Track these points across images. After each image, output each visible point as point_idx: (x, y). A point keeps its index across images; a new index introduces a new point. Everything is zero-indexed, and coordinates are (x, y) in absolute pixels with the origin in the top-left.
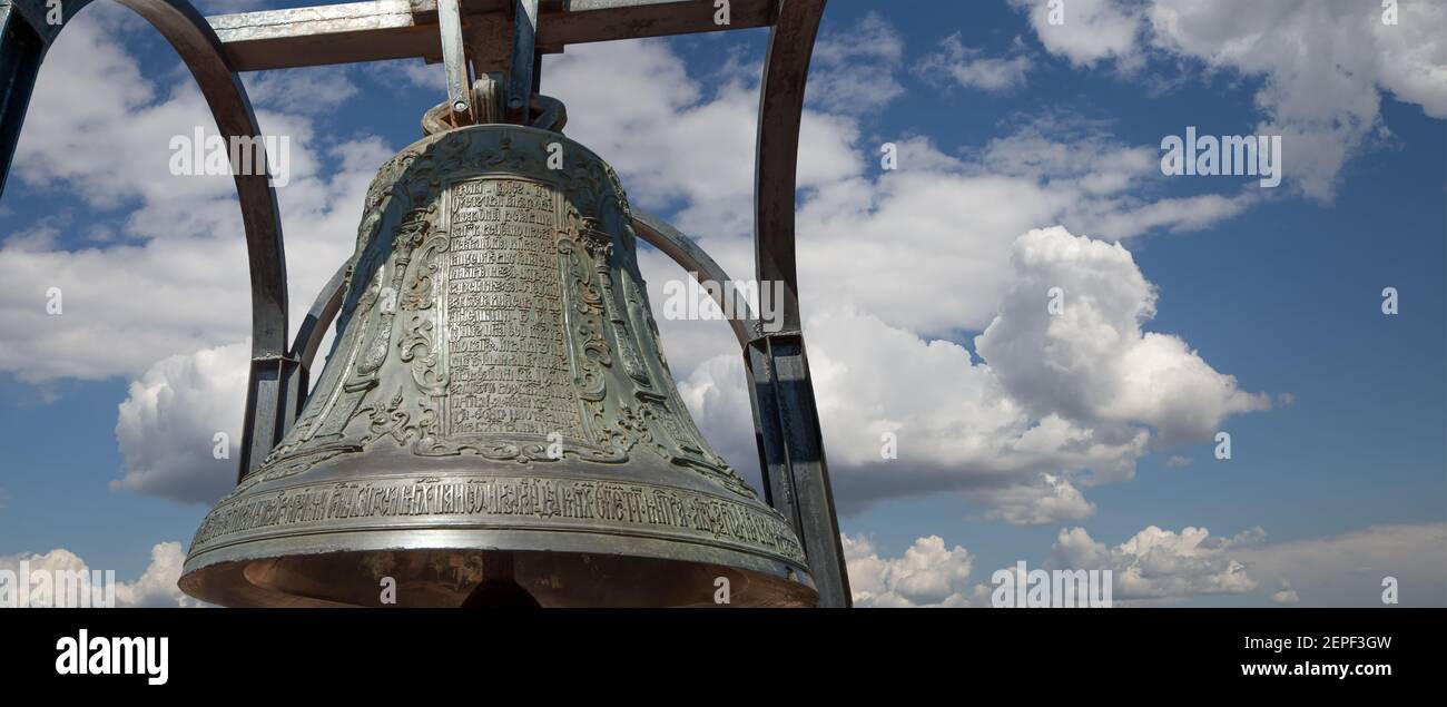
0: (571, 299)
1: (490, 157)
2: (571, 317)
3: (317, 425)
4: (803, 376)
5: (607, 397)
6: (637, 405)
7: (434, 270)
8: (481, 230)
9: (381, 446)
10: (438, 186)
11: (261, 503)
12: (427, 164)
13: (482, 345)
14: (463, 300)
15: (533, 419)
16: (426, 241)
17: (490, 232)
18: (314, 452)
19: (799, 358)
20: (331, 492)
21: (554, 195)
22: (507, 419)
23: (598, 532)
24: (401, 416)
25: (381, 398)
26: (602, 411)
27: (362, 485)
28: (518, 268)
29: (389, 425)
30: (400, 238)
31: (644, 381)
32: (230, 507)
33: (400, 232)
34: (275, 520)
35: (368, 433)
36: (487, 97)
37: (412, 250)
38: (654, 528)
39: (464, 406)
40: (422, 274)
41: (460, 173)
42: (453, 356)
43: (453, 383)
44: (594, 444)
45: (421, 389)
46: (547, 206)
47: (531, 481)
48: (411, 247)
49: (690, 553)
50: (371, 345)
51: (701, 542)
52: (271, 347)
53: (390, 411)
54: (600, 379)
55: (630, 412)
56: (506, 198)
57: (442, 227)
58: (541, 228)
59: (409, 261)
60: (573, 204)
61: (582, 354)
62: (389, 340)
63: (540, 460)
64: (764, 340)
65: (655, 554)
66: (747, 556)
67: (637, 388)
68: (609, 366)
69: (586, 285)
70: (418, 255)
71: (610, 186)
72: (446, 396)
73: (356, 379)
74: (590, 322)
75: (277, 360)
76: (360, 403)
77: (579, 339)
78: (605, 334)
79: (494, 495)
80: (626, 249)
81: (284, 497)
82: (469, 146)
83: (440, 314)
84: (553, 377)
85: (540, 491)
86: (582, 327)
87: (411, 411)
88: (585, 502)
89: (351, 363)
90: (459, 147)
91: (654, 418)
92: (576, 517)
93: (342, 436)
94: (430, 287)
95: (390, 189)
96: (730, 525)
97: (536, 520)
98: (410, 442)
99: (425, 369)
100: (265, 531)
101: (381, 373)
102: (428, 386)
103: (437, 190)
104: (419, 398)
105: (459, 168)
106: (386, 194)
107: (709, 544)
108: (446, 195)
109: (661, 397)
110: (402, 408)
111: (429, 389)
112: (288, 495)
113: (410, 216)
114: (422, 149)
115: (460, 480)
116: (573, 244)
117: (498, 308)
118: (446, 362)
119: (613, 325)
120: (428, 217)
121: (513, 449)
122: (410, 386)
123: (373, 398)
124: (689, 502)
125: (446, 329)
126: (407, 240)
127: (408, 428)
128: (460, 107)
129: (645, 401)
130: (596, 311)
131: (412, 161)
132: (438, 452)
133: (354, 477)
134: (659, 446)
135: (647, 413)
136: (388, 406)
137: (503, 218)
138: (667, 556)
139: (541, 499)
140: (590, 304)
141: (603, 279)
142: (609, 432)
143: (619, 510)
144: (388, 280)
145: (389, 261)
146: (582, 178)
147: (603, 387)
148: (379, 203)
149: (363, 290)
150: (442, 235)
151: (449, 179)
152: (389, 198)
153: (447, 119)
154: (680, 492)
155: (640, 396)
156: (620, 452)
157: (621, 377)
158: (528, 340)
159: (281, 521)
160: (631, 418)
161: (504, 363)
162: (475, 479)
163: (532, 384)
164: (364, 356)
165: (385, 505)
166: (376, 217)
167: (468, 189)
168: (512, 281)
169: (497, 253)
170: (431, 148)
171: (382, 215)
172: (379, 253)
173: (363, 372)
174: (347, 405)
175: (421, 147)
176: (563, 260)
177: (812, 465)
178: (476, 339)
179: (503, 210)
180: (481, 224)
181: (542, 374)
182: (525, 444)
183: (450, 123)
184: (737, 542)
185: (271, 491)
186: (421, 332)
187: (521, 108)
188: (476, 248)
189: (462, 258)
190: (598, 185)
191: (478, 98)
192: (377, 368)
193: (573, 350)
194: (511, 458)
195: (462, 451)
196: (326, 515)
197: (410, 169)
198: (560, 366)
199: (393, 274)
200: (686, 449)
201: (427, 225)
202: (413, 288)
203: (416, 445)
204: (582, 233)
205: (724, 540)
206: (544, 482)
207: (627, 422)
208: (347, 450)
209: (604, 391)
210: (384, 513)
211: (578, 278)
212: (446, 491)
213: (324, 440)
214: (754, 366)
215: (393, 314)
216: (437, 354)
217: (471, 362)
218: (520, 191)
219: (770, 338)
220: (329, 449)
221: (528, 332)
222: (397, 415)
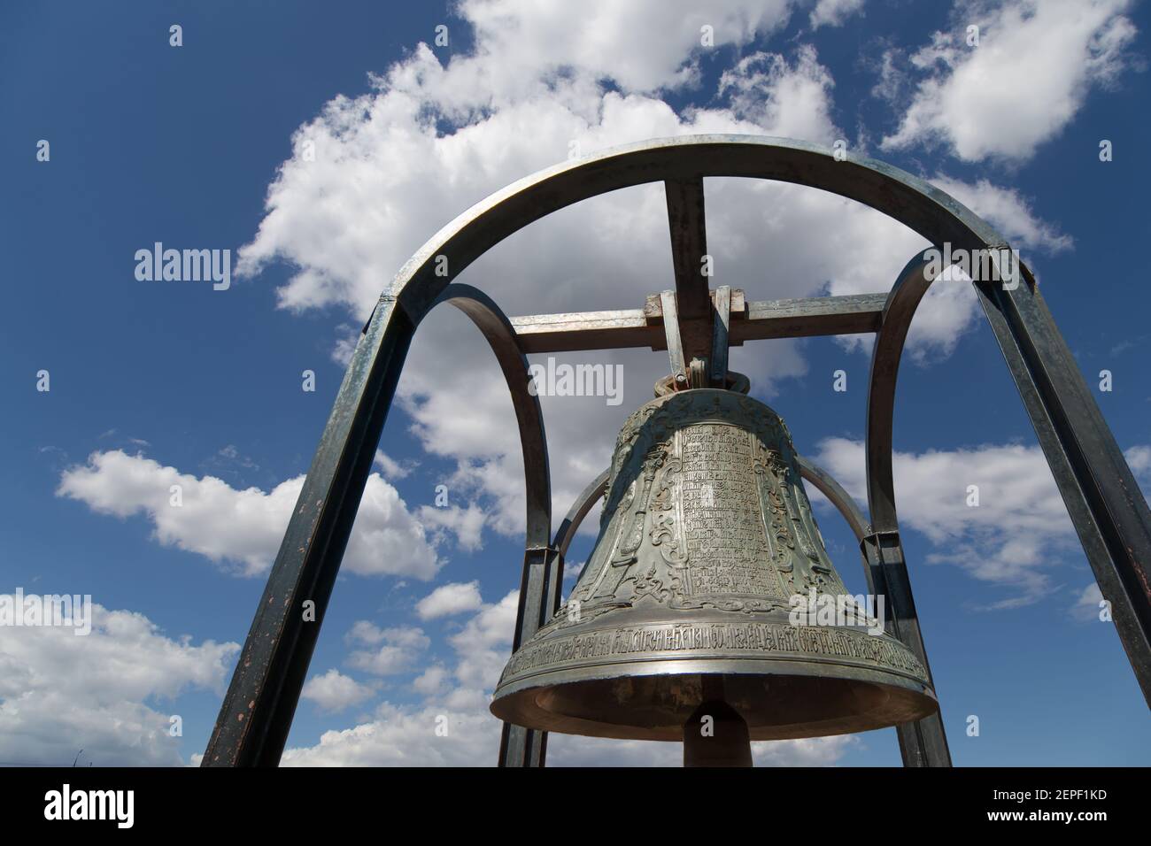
0: (765, 504)
1: (706, 410)
2: (766, 516)
3: (593, 590)
4: (901, 561)
5: (795, 570)
6: (813, 576)
7: (672, 484)
8: (703, 457)
9: (644, 603)
10: (673, 428)
11: (560, 644)
12: (663, 414)
13: (709, 534)
14: (693, 504)
15: (748, 584)
16: (666, 465)
17: (709, 459)
18: (595, 608)
19: (898, 548)
20: (613, 635)
21: (750, 435)
22: (731, 584)
23: (802, 660)
24: (657, 582)
25: (640, 570)
26: (793, 579)
28: (729, 483)
29: (648, 588)
30: (647, 463)
31: (816, 559)
32: (535, 648)
33: (647, 458)
34: (572, 655)
35: (634, 594)
36: (700, 372)
37: (655, 471)
38: (839, 658)
39: (700, 575)
40: (664, 486)
41: (686, 420)
42: (689, 541)
43: (690, 560)
45: (669, 564)
46: (745, 442)
47: (754, 626)
48: (656, 468)
49: (864, 675)
50: (629, 535)
51: (870, 668)
52: (540, 541)
53: (648, 579)
54: (789, 558)
55: (810, 580)
56: (719, 437)
57: (676, 455)
58: (743, 457)
59: (654, 478)
60: (762, 441)
61: (776, 541)
62: (642, 531)
63: (759, 611)
64: (874, 536)
65: (841, 676)
66: (898, 677)
67: (812, 564)
68: (793, 549)
69: (774, 495)
70: (660, 474)
71: (784, 431)
72: (687, 568)
73: (619, 558)
74: (778, 519)
75: (543, 550)
76: (625, 573)
77: (773, 530)
78: (788, 527)
79: (730, 635)
80: (796, 472)
81: (577, 639)
82: (692, 402)
83: (678, 513)
84: (759, 555)
85: (762, 632)
86: (774, 523)
87: (663, 579)
88: (792, 640)
89: (615, 547)
90: (686, 403)
91: (826, 585)
92: (787, 650)
93: (615, 597)
94: (669, 495)
95: (638, 430)
96: (886, 656)
97: (761, 652)
98: (665, 600)
99: (670, 550)
100: (564, 664)
101: (639, 554)
102: (674, 561)
103: (671, 431)
104: (667, 570)
105: (685, 417)
106: (635, 434)
107: (874, 669)
108: (678, 434)
109: (827, 570)
110: (656, 577)
111: (674, 564)
112: (581, 637)
113: (654, 448)
114: (660, 404)
115: (705, 625)
116: (764, 468)
117: (718, 509)
118: (685, 545)
119: (793, 522)
120: (666, 449)
121: (739, 604)
122: (661, 562)
123: (634, 570)
124: (859, 640)
125: (683, 524)
126: (652, 464)
127: (662, 590)
128: (681, 379)
129: (818, 572)
130: (782, 512)
131: (653, 412)
132: (687, 606)
133: (630, 624)
135: (821, 581)
136: (646, 576)
137: (717, 450)
138: (849, 677)
139: (762, 638)
140: (777, 507)
141: (783, 491)
143: (815, 645)
144: (639, 491)
145: (639, 479)
146: (767, 425)
147: (790, 563)
148: (630, 440)
149: (620, 498)
150: (677, 461)
151: (680, 424)
152: (636, 437)
153: (671, 386)
154: (852, 633)
155: (815, 569)
157: (800, 556)
158: (739, 531)
159: (577, 656)
160: (812, 583)
161: (725, 546)
162: (716, 624)
163: (745, 560)
164: (625, 542)
165: (653, 644)
166: (627, 449)
167: (692, 430)
168: (726, 491)
169: (715, 472)
170: (666, 403)
171: (633, 447)
172: (632, 472)
173: (625, 553)
174: (615, 576)
175: (659, 403)
176: (758, 478)
177: (910, 621)
178: (705, 530)
179: (717, 444)
180: (704, 454)
181: (750, 554)
182: (746, 600)
183: (673, 389)
184: (891, 668)
185: (566, 635)
186: (666, 525)
187: (722, 379)
188: (699, 468)
189: (691, 475)
190: (776, 430)
191: (694, 372)
192: (635, 550)
193: (770, 537)
194: (739, 610)
195: (704, 606)
196: (611, 651)
197: (651, 417)
198: (762, 548)
199: (643, 487)
201: (666, 454)
202: (658, 496)
203: (670, 602)
204: (769, 461)
205: (883, 666)
206: (763, 626)
208: (620, 606)
209: (792, 566)
210: (653, 649)
211: (768, 490)
212: (696, 633)
213: (601, 600)
214: (869, 555)
215: (644, 513)
216: (678, 541)
217: (702, 546)
218: (728, 432)
219: (880, 536)
220: (607, 606)
221: (739, 525)
222: (653, 581)
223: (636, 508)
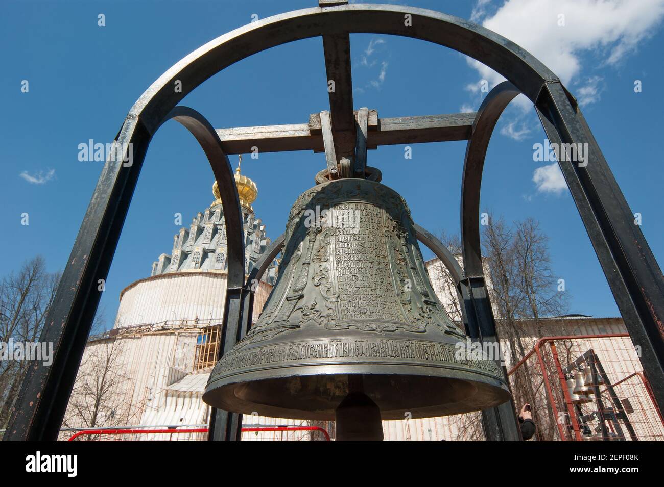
0: (392, 258)
1: (351, 193)
2: (392, 266)
3: (274, 317)
4: (485, 296)
5: (412, 302)
6: (425, 307)
7: (328, 243)
9: (309, 326)
10: (329, 205)
11: (251, 354)
12: (322, 196)
13: (353, 278)
14: (342, 258)
15: (380, 312)
16: (323, 231)
18: (275, 329)
19: (483, 288)
20: (287, 348)
21: (381, 210)
22: (368, 312)
23: (417, 365)
24: (317, 311)
25: (306, 303)
26: (411, 309)
27: (303, 344)
28: (367, 243)
29: (311, 315)
31: (426, 295)
32: (233, 356)
34: (259, 361)
35: (302, 319)
36: (347, 167)
37: (316, 234)
38: (443, 363)
39: (347, 306)
40: (322, 245)
41: (337, 200)
42: (340, 283)
43: (340, 296)
44: (410, 324)
45: (326, 299)
46: (378, 215)
47: (384, 341)
49: (460, 375)
50: (298, 278)
51: (464, 370)
52: (236, 283)
53: (311, 309)
54: (408, 294)
55: (423, 309)
56: (360, 211)
58: (376, 225)
59: (315, 240)
60: (390, 215)
61: (399, 283)
62: (307, 276)
63: (387, 331)
64: (467, 280)
65: (444, 376)
66: (483, 376)
67: (424, 299)
70: (320, 237)
71: (405, 208)
72: (338, 302)
73: (292, 294)
74: (401, 268)
75: (239, 289)
76: (295, 306)
77: (397, 276)
78: (407, 274)
79: (367, 347)
80: (413, 236)
81: (263, 350)
83: (332, 264)
84: (387, 293)
85: (389, 345)
86: (398, 270)
87: (321, 309)
88: (410, 351)
89: (288, 287)
90: (338, 188)
91: (433, 313)
92: (407, 358)
93: (288, 321)
94: (326, 251)
96: (475, 362)
97: (388, 359)
98: (323, 324)
99: (327, 289)
100: (254, 367)
101: (305, 292)
102: (329, 297)
103: (327, 207)
104: (325, 303)
105: (337, 198)
106: (303, 209)
107: (467, 371)
108: (332, 210)
109: (434, 303)
110: (317, 307)
111: (329, 299)
112: (265, 349)
114: (319, 189)
115: (351, 341)
116: (391, 233)
117: (359, 261)
118: (337, 286)
119: (411, 270)
121: (374, 326)
122: (320, 297)
123: (301, 303)
125: (335, 271)
126: (314, 230)
127: (321, 317)
128: (334, 171)
129: (428, 304)
130: (403, 263)
131: (314, 194)
132: (338, 328)
133: (299, 340)
134: (438, 325)
135: (430, 310)
136: (310, 307)
138: (449, 376)
139: (390, 349)
140: (400, 260)
141: (404, 249)
142: (415, 318)
143: (426, 355)
144: (305, 248)
145: (305, 239)
146: (393, 203)
147: (409, 298)
148: (299, 213)
149: (293, 254)
150: (331, 228)
151: (333, 203)
152: (303, 212)
153: (327, 177)
154: (451, 346)
155: (426, 302)
156: (422, 328)
157: (416, 293)
158: (374, 276)
159: (263, 362)
160: (424, 312)
161: (364, 286)
162: (358, 340)
163: (378, 296)
164: (295, 283)
165: (315, 354)
166: (297, 220)
167: (341, 207)
168: (365, 249)
169: (357, 236)
170: (323, 188)
171: (301, 219)
172: (300, 236)
173: (295, 291)
174: (288, 307)
176: (387, 240)
178: (350, 275)
181: (382, 292)
182: (379, 324)
183: (329, 179)
184: (479, 370)
185: (255, 347)
186: (324, 272)
187: (362, 172)
188: (347, 233)
189: (341, 238)
190: (400, 207)
191: (343, 167)
192: (303, 289)
193: (395, 281)
194: (374, 330)
195: (350, 327)
196: (286, 358)
197: (314, 198)
198: (389, 288)
199: (308, 246)
200: (449, 327)
202: (318, 252)
203: (327, 325)
204: (394, 228)
205: (473, 369)
206: (390, 341)
207: (422, 314)
208: (292, 328)
209: (410, 300)
210: (315, 357)
211: (394, 248)
212: (344, 346)
213: (279, 323)
214: (463, 292)
215: (309, 264)
216: (332, 282)
217: (348, 286)
218: (366, 208)
219: (470, 279)
220: (283, 327)
221: (374, 272)
222: (315, 311)
223: (303, 260)
